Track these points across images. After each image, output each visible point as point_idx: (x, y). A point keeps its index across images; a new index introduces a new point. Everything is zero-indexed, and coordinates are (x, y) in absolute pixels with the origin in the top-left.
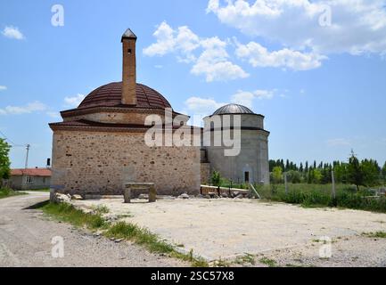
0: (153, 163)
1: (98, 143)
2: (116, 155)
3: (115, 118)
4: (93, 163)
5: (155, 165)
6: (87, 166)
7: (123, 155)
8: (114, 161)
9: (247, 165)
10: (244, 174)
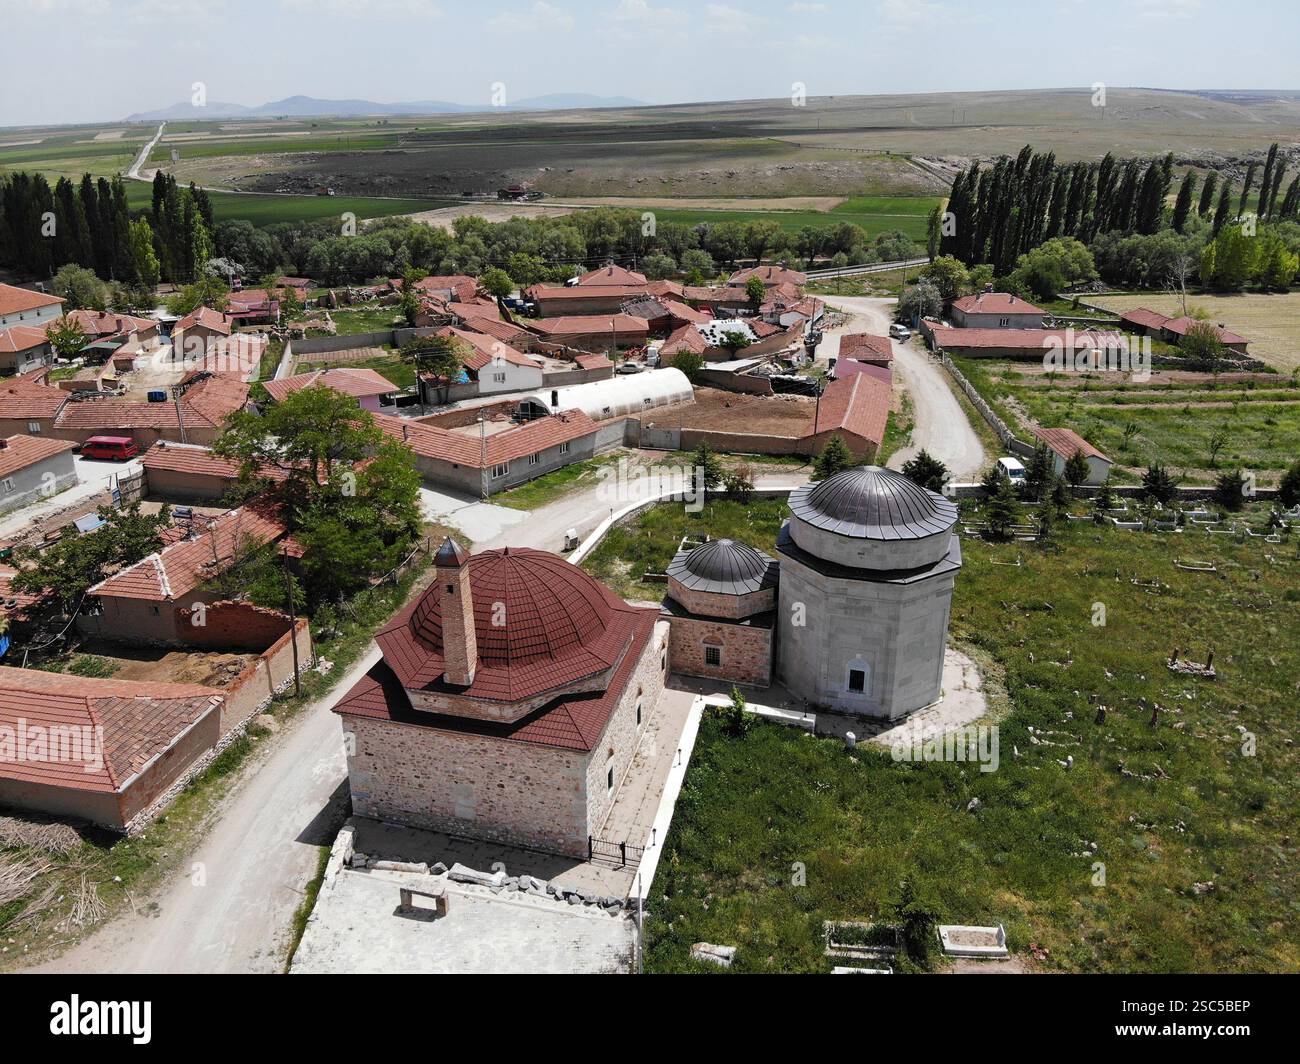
0: (503, 786)
1: (410, 744)
2: (441, 765)
3: (436, 705)
4: (408, 772)
5: (506, 789)
6: (398, 774)
7: (451, 767)
8: (438, 773)
9: (859, 656)
10: (847, 675)
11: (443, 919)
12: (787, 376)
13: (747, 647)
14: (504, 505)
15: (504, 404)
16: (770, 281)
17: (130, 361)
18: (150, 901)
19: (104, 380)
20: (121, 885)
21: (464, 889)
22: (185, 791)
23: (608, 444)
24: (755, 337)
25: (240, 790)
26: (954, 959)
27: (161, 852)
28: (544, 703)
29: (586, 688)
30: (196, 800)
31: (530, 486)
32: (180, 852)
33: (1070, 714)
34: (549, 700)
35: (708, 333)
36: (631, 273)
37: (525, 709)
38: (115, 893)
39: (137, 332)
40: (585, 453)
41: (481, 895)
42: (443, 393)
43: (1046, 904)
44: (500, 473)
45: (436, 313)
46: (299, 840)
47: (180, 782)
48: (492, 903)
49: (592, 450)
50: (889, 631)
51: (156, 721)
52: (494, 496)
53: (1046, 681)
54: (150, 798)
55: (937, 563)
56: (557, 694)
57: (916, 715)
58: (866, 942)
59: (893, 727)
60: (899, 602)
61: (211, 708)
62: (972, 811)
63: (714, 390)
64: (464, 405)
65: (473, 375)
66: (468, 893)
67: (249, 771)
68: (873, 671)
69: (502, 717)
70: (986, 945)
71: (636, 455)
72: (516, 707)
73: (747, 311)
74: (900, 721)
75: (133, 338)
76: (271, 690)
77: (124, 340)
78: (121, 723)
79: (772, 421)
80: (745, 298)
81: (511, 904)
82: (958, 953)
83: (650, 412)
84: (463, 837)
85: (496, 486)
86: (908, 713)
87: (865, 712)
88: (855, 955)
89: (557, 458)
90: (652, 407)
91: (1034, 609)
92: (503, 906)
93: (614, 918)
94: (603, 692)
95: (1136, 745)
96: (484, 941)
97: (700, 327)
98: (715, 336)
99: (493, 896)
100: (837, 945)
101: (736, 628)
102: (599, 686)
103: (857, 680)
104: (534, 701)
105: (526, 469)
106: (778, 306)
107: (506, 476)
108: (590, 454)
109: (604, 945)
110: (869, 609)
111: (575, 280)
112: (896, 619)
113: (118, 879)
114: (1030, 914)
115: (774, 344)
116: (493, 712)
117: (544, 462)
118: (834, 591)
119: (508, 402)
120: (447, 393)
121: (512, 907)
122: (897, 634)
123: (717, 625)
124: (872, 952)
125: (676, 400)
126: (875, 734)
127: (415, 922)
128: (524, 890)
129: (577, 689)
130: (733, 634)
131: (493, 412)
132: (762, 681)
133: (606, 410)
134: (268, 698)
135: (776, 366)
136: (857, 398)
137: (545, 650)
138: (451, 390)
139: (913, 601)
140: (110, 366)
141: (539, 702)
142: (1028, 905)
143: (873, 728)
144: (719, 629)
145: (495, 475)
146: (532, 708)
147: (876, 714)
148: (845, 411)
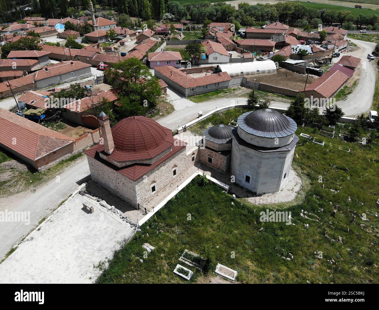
0: (119, 183)
2: (106, 173)
3: (104, 157)
5: (120, 185)
6: (99, 173)
8: (106, 175)
9: (248, 172)
10: (245, 177)
11: (91, 214)
12: (313, 68)
13: (220, 160)
14: (191, 100)
15: (211, 67)
16: (333, 32)
17: (124, 43)
18: (35, 188)
19: (114, 48)
20: (31, 183)
21: (101, 208)
22: (60, 163)
23: (235, 85)
24: (312, 52)
25: (73, 166)
26: (217, 276)
27: (45, 177)
28: (130, 164)
29: (145, 162)
30: (61, 166)
31: (202, 95)
32: (49, 178)
33: (322, 210)
34: (132, 163)
35: (295, 49)
36: (284, 25)
37: (124, 165)
38: (28, 184)
39: (129, 34)
40: (225, 87)
41: (104, 211)
42: (197, 62)
43: (261, 270)
44: (193, 90)
45: (211, 35)
46: (76, 183)
47: (58, 160)
48: (105, 214)
49: (228, 86)
50: (258, 166)
51: (53, 144)
52: (189, 97)
53: (322, 196)
54: (47, 163)
55: (280, 147)
56: (135, 162)
57: (267, 195)
58: (192, 260)
59: (256, 196)
60: (262, 158)
61: (69, 143)
62: (260, 231)
63: (286, 70)
64: (202, 66)
65: (207, 57)
66: (101, 209)
67: (78, 161)
68: (252, 177)
69: (117, 165)
70: (229, 275)
71: (242, 89)
72: (121, 163)
73: (318, 42)
74: (260, 195)
75: (128, 36)
76: (93, 141)
77: (125, 37)
78: (44, 143)
79: (299, 83)
80: (319, 37)
81: (109, 215)
82: (218, 274)
83: (258, 75)
84: (112, 193)
85: (191, 94)
86: (264, 193)
87: (249, 189)
88: (186, 263)
89: (214, 87)
90: (259, 73)
91: (341, 169)
92: (107, 215)
93: (131, 228)
94: (151, 165)
95: (339, 227)
96: (96, 223)
97: (293, 46)
98: (297, 51)
99: (107, 212)
100: (183, 258)
101: (217, 154)
102: (149, 163)
103: (248, 179)
104: (127, 163)
105: (202, 90)
106: (328, 42)
107: (195, 91)
108: (227, 87)
109: (123, 235)
110: (252, 158)
111: (264, 26)
112: (260, 163)
113: (31, 181)
114: (253, 271)
115: (319, 55)
116: (116, 163)
117: (209, 88)
118: (242, 149)
119: (213, 67)
120: (198, 61)
121: (109, 217)
122: (260, 168)
123: (212, 151)
124: (193, 264)
125: (269, 72)
126: (248, 197)
127: (84, 213)
128: (114, 213)
129: (141, 162)
130: (215, 155)
131: (207, 70)
132: (223, 171)
133: (242, 73)
134: (92, 143)
135: (314, 64)
136: (329, 80)
137: (133, 149)
138: (199, 61)
139: (268, 158)
140: (118, 43)
141: (128, 163)
142: (254, 268)
143: (249, 195)
144: (212, 153)
145: (191, 90)
146: (126, 165)
147: (253, 191)
148: (321, 84)
